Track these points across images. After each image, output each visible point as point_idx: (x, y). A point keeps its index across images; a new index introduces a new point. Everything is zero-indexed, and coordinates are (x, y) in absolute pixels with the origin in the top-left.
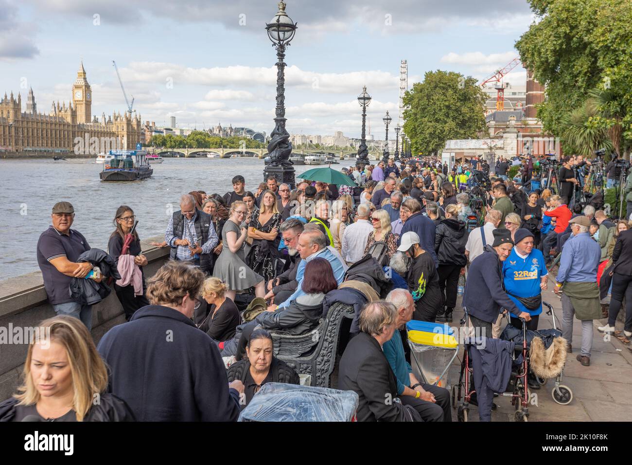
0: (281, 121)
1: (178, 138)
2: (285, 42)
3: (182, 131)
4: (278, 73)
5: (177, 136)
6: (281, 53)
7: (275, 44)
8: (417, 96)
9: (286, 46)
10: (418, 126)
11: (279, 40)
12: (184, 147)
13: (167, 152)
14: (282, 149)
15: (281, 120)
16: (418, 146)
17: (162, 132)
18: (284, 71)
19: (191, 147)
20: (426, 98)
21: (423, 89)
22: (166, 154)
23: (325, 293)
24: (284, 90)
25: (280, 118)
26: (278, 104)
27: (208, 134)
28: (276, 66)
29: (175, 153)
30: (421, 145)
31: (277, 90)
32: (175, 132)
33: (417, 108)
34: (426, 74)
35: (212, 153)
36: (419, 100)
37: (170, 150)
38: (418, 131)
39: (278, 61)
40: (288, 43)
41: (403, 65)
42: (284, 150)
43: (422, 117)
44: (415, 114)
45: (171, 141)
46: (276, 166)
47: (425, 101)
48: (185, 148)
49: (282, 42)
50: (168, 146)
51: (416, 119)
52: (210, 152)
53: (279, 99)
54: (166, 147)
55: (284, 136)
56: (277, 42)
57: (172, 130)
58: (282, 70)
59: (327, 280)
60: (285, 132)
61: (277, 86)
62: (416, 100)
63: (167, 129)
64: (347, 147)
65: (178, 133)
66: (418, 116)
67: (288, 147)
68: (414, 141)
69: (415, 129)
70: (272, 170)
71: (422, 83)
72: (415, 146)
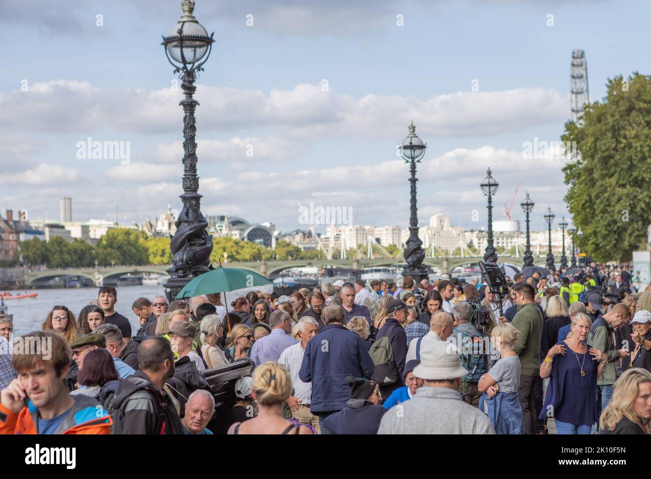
0: (192, 200)
1: (76, 245)
2: (196, 64)
3: (85, 229)
4: (185, 118)
5: (76, 239)
6: (189, 85)
7: (178, 70)
8: (591, 130)
9: (197, 73)
10: (597, 197)
11: (184, 61)
12: (91, 265)
13: (52, 277)
14: (193, 248)
15: (192, 198)
16: (600, 240)
17: (42, 233)
18: (195, 115)
19: (105, 263)
20: (609, 135)
21: (603, 114)
22: (51, 282)
23: (102, 386)
24: (195, 146)
25: (190, 195)
26: (186, 171)
27: (143, 232)
28: (182, 107)
29: (71, 279)
30: (604, 237)
31: (184, 146)
32: (69, 232)
33: (592, 157)
34: (610, 81)
35: (153, 276)
36: (596, 140)
37: (59, 271)
38: (599, 207)
39: (183, 97)
40: (199, 68)
41: (576, 62)
42: (197, 248)
43: (603, 177)
44: (590, 171)
45: (61, 252)
46: (184, 277)
47: (607, 142)
48: (93, 265)
49: (189, 67)
50: (54, 263)
51: (593, 183)
52: (149, 273)
53: (188, 162)
54: (50, 267)
55: (197, 224)
56: (181, 65)
57: (63, 227)
58: (192, 113)
59: (104, 372)
60: (199, 217)
61: (184, 140)
62: (591, 140)
63: (52, 226)
64: (459, 249)
65: (76, 232)
66: (596, 175)
67: (205, 244)
68: (590, 229)
69: (590, 203)
70: (176, 284)
71: (601, 102)
72: (593, 239)
